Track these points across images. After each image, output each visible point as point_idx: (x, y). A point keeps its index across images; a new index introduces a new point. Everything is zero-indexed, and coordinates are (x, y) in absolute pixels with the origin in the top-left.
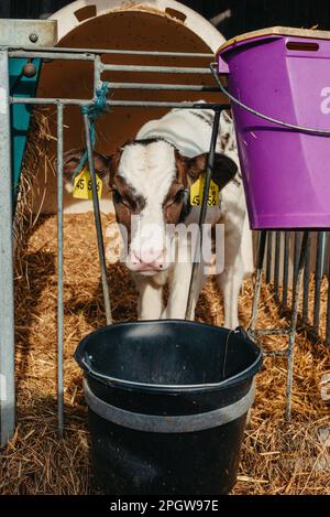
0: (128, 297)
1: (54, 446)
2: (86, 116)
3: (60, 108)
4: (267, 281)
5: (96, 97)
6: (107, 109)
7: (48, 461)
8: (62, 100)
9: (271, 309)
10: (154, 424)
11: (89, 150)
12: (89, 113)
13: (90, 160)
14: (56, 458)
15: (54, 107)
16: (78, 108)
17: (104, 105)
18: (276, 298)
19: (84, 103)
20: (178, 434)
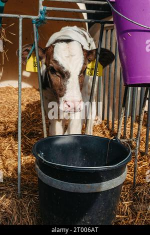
0: (34, 128)
1: (17, 203)
2: (34, 25)
3: (21, 20)
4: (103, 119)
5: (40, 14)
6: (46, 21)
7: (14, 210)
8: (22, 16)
9: (106, 133)
10: (80, 188)
11: (36, 43)
12: (36, 23)
13: (36, 49)
14: (18, 209)
15: (18, 19)
16: (30, 20)
17: (45, 19)
18: (108, 127)
19: (34, 17)
20: (92, 193)
